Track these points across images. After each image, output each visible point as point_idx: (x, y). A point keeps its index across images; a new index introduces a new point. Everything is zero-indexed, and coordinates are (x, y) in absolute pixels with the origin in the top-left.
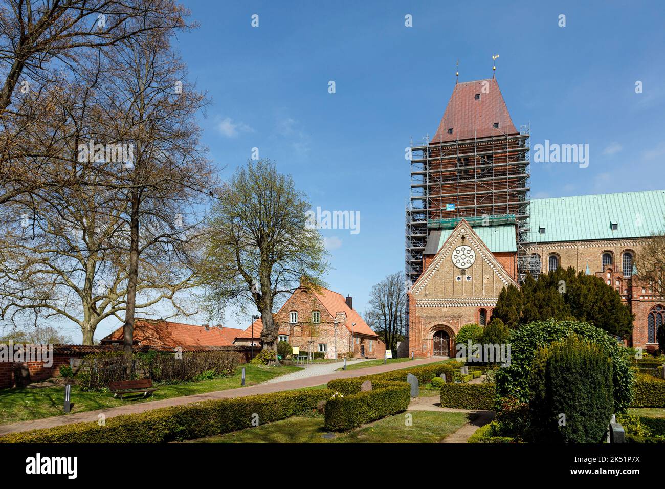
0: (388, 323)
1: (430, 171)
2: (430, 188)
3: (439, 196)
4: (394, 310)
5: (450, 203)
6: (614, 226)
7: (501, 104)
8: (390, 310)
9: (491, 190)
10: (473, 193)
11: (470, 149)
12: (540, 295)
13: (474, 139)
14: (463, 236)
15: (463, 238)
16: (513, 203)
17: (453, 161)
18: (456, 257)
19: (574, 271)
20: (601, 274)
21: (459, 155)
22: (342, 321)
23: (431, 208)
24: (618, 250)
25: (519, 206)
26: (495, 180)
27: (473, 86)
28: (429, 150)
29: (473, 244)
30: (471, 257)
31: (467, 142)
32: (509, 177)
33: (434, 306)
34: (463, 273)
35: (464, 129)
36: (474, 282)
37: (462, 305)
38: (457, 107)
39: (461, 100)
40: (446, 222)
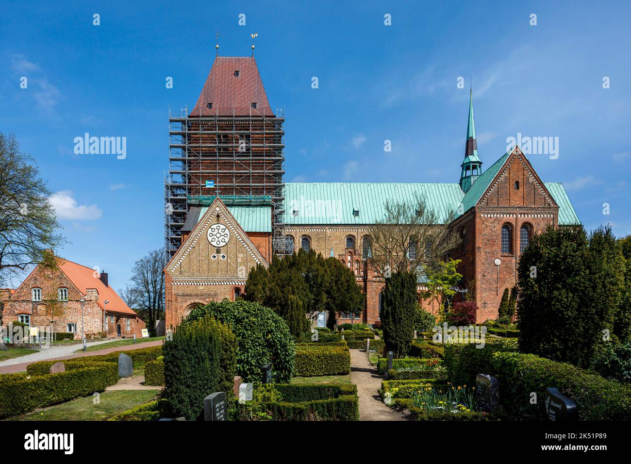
0: (152, 300)
1: (190, 145)
2: (190, 162)
3: (199, 171)
4: (158, 287)
5: (209, 180)
6: (356, 213)
7: (259, 84)
8: (155, 287)
9: (249, 170)
10: (231, 171)
11: (230, 127)
12: (284, 275)
13: (233, 116)
14: (218, 214)
15: (218, 216)
16: (269, 184)
17: (212, 137)
18: (211, 235)
19: (315, 253)
20: (343, 256)
21: (217, 131)
22: (93, 298)
23: (191, 183)
24: (359, 235)
25: (276, 188)
26: (252, 160)
27: (232, 62)
28: (188, 123)
29: (227, 223)
30: (226, 236)
31: (226, 119)
32: (265, 158)
33: (190, 284)
34: (218, 252)
35: (224, 105)
36: (229, 260)
37: (217, 283)
38: (217, 81)
39: (221, 74)
40: (206, 199)
